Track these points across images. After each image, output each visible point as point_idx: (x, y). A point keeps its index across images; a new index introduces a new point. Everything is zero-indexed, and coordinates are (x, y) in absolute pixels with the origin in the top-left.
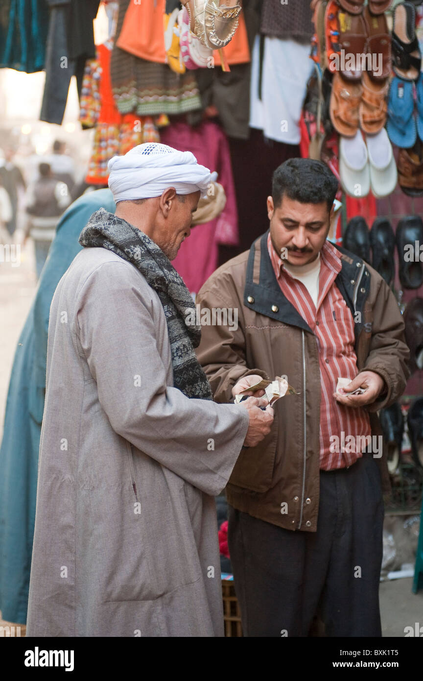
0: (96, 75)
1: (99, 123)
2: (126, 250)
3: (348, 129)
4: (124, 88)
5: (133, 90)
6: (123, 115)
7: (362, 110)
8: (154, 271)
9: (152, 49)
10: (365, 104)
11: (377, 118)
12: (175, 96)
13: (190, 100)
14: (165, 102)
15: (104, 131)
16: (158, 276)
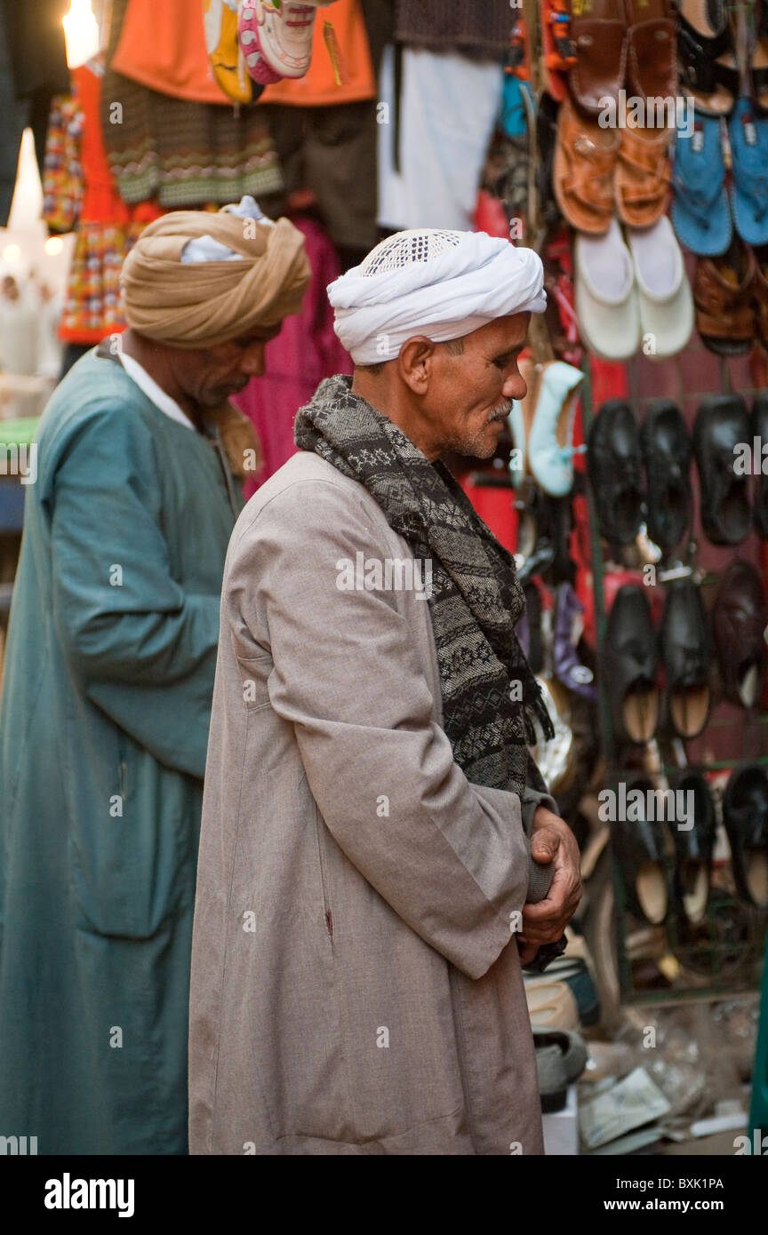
0: (74, 127)
1: (83, 222)
2: (351, 457)
3: (593, 219)
4: (130, 153)
5: (150, 158)
6: (132, 207)
7: (620, 178)
8: (401, 501)
9: (182, 74)
10: (627, 166)
11: (651, 196)
12: (233, 167)
13: (259, 175)
14: (214, 178)
15: (93, 238)
16: (408, 510)
